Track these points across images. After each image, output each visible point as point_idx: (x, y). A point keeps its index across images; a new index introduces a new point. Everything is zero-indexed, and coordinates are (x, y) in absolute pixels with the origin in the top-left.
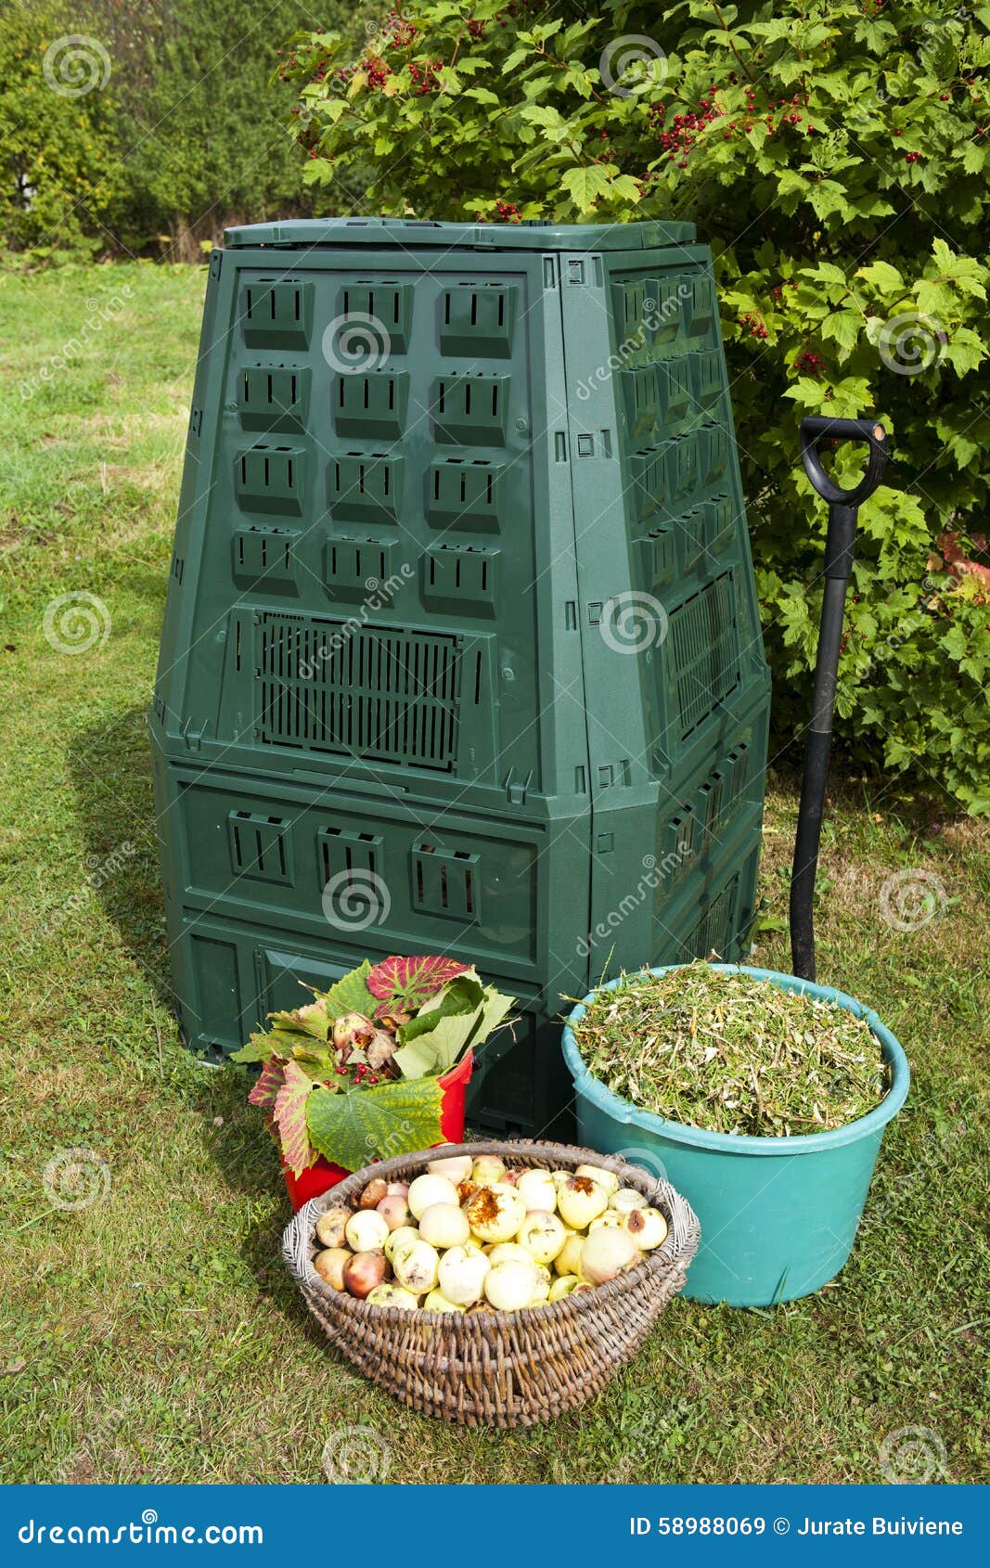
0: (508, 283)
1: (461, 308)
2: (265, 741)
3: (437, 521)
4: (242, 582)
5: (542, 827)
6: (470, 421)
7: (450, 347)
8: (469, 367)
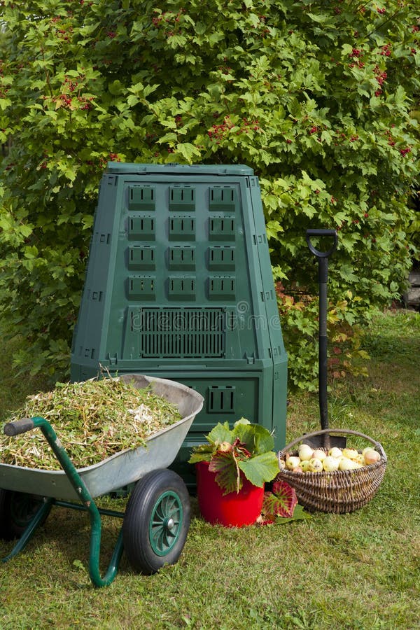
0: (233, 187)
1: (217, 195)
2: (143, 357)
3: (211, 268)
4: (130, 297)
5: (261, 371)
6: (223, 233)
7: (212, 208)
8: (220, 215)
